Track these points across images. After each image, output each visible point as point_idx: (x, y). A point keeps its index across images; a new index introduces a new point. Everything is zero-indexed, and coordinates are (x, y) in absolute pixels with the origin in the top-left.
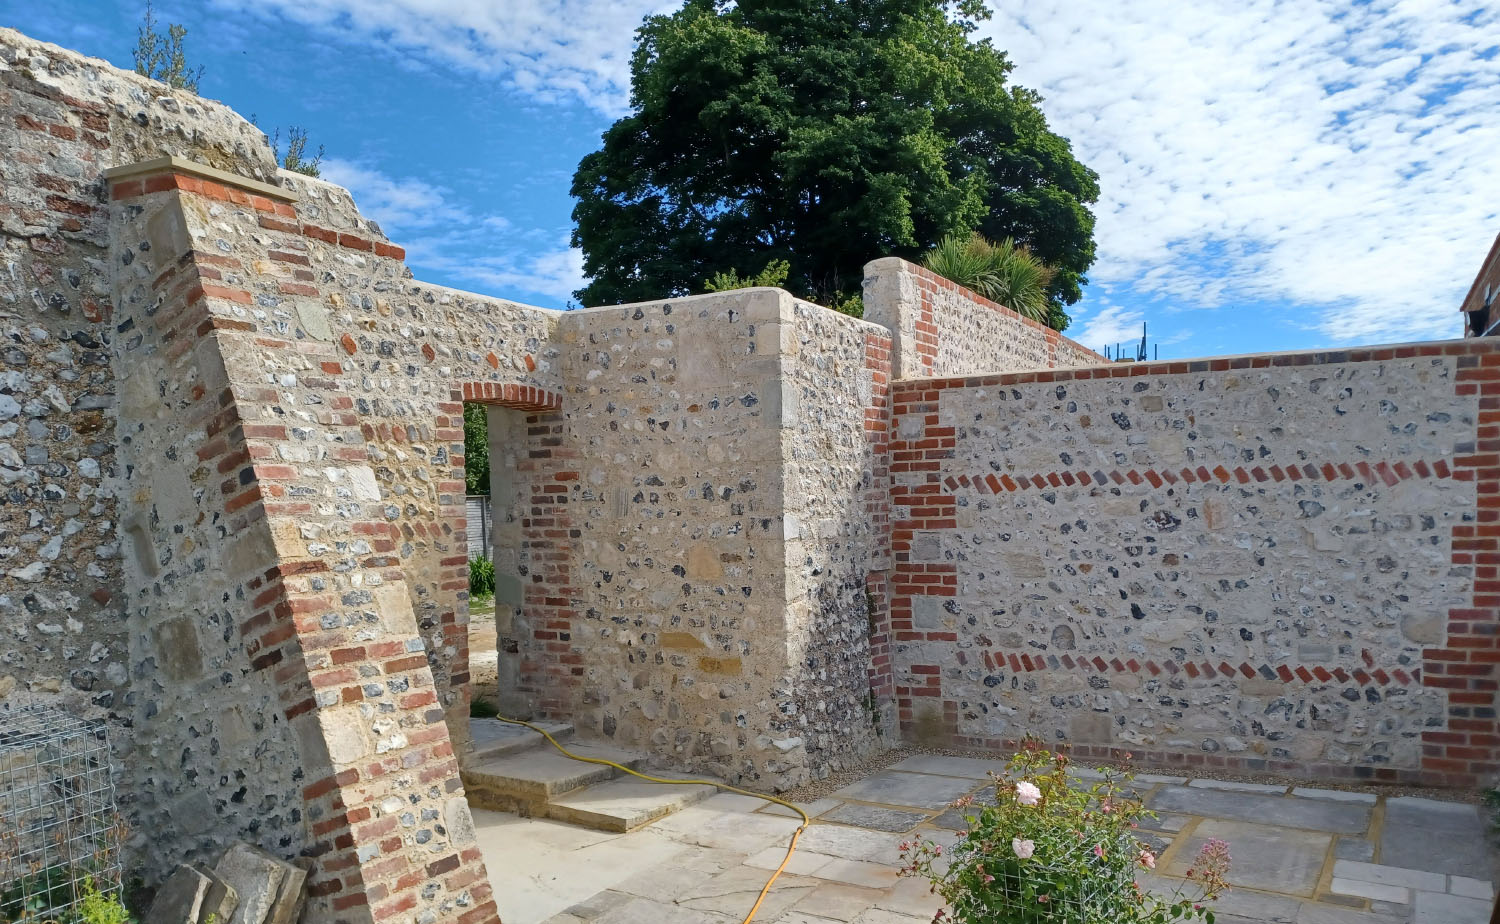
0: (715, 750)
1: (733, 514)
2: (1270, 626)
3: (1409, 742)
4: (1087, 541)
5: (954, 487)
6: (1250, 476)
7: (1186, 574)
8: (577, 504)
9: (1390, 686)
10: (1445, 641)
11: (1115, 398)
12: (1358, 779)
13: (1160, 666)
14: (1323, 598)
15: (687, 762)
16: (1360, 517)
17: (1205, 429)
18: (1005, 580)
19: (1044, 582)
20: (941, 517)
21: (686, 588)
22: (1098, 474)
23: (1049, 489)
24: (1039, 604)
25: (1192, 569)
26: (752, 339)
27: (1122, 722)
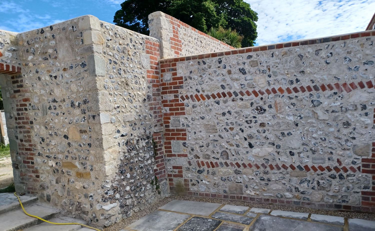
0: (83, 209)
1: (82, 113)
2: (301, 150)
3: (356, 195)
4: (232, 119)
5: (184, 100)
6: (292, 91)
7: (268, 130)
8: (31, 111)
9: (348, 173)
10: (371, 155)
11: (240, 62)
12: (336, 209)
13: (260, 166)
14: (321, 139)
15: (73, 213)
16: (336, 106)
17: (274, 73)
18: (203, 134)
19: (217, 134)
20: (180, 111)
21: (69, 144)
22: (235, 93)
23: (217, 99)
24: (215, 143)
25: (271, 129)
26: (82, 38)
27: (247, 187)
